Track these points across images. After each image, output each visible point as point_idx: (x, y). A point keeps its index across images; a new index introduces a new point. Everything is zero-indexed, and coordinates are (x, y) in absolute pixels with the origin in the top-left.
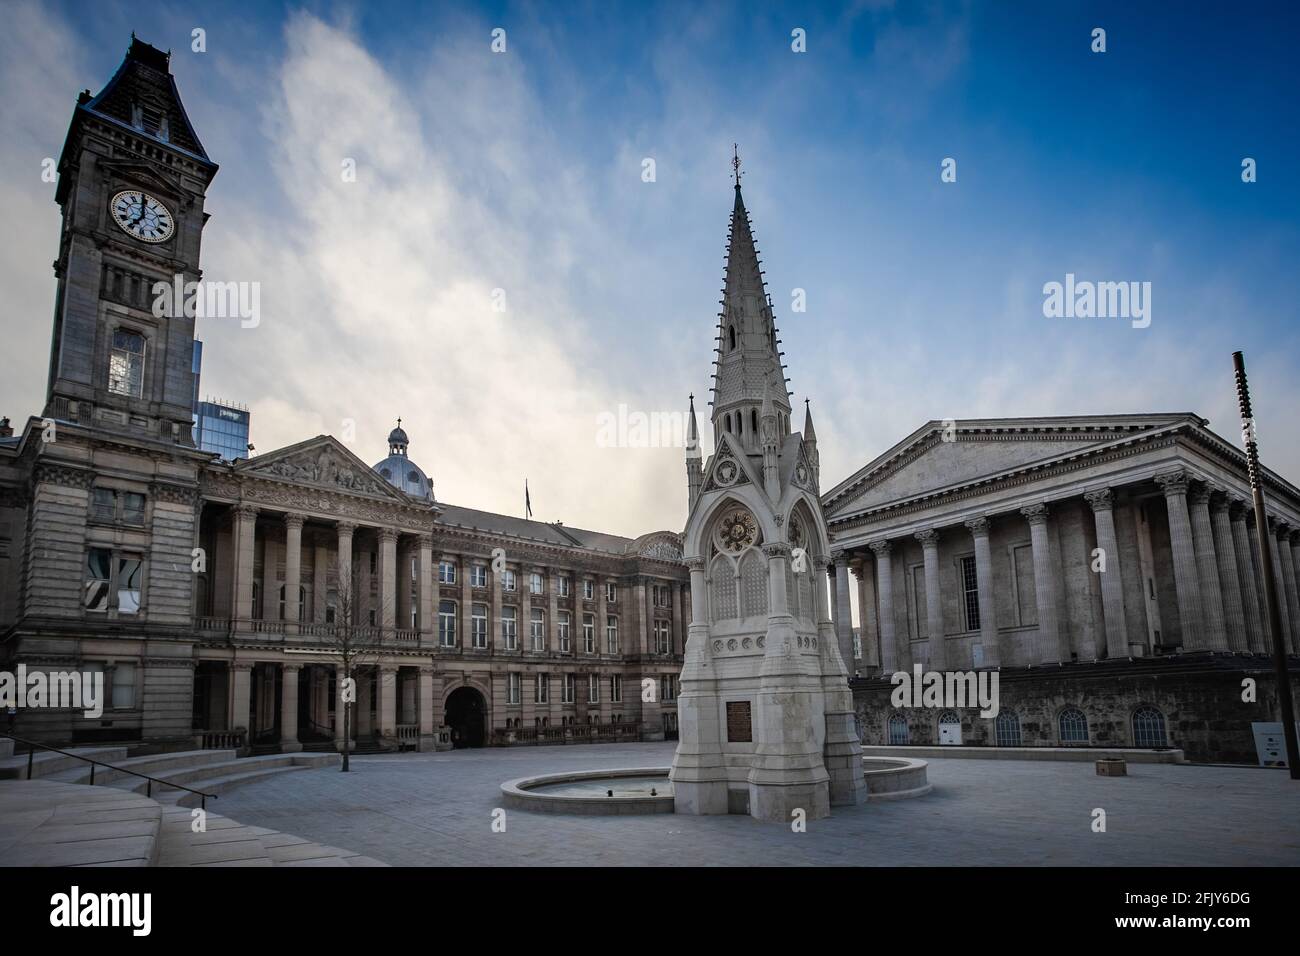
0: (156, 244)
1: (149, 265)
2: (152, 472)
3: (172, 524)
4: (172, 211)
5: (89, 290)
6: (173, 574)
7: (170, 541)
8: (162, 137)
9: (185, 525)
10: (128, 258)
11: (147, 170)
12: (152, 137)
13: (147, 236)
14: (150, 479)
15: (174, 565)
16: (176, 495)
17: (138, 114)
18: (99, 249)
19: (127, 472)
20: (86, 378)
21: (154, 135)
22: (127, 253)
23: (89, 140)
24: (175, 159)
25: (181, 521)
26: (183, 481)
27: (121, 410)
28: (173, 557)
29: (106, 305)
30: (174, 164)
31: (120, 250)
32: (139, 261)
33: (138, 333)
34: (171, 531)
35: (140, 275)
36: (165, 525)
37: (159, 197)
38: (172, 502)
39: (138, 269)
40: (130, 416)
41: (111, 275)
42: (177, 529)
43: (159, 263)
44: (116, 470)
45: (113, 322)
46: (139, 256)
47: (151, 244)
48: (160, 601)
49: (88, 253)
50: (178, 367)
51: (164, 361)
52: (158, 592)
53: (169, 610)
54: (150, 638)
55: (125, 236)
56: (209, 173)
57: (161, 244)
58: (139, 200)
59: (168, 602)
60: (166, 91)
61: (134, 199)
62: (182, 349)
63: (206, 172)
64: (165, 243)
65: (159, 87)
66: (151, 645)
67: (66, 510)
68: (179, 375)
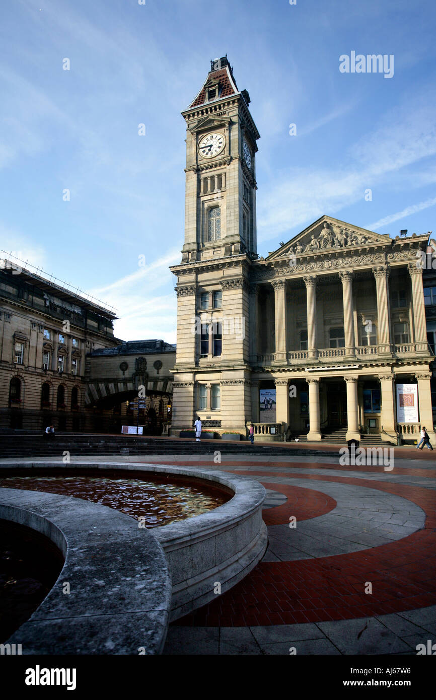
0: (218, 155)
1: (217, 168)
2: (222, 276)
3: (232, 302)
4: (223, 133)
7: (231, 312)
8: (217, 99)
10: (208, 170)
11: (211, 121)
13: (214, 154)
14: (222, 280)
16: (232, 285)
17: (206, 96)
19: (210, 280)
20: (193, 240)
22: (208, 168)
24: (222, 105)
25: (236, 299)
26: (236, 276)
27: (209, 249)
30: (222, 109)
31: (205, 168)
32: (212, 169)
33: (217, 206)
34: (231, 306)
35: (213, 177)
36: (228, 304)
37: (218, 130)
38: (231, 289)
39: (212, 174)
40: (213, 250)
41: (202, 183)
42: (234, 304)
43: (220, 164)
44: (206, 281)
45: (206, 205)
46: (211, 167)
47: (216, 157)
48: (228, 347)
49: (191, 178)
50: (232, 214)
51: (226, 215)
52: (227, 342)
53: (232, 352)
54: (222, 369)
55: (205, 160)
56: (239, 100)
57: (220, 154)
58: (209, 138)
59: (232, 347)
60: (224, 75)
61: (207, 140)
62: (233, 204)
63: (236, 101)
64: (222, 152)
65: (220, 76)
66: (224, 373)
67: (187, 308)
68: (233, 218)
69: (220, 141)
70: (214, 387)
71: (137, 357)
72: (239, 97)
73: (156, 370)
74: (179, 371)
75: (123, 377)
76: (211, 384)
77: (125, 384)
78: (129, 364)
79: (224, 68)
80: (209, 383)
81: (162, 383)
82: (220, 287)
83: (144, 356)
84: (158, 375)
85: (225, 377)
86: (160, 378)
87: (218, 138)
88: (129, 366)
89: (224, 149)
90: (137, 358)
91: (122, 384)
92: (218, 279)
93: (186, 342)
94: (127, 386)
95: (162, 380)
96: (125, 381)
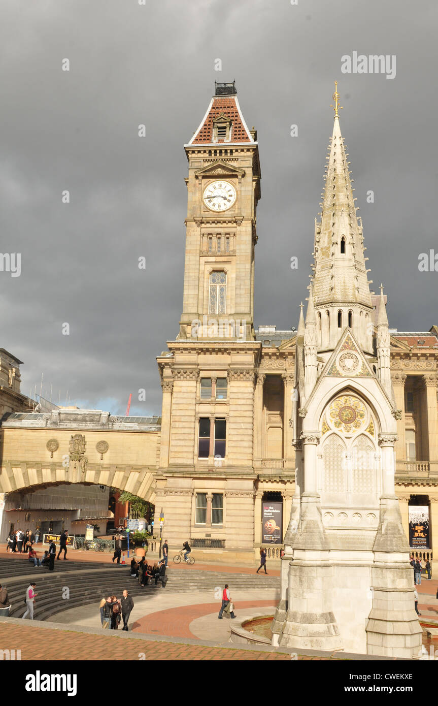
0: (227, 210)
1: (224, 225)
2: (229, 362)
3: (240, 396)
4: (234, 185)
5: (195, 255)
6: (241, 431)
7: (239, 408)
8: (228, 141)
9: (247, 395)
10: (214, 225)
11: (220, 166)
12: (223, 144)
13: (223, 208)
14: (228, 367)
15: (242, 424)
16: (242, 375)
17: (215, 132)
18: (198, 226)
19: (215, 365)
20: (194, 310)
21: (223, 142)
22: (213, 222)
23: (192, 162)
24: (234, 151)
25: (245, 393)
26: (245, 365)
28: (241, 418)
29: (203, 259)
30: (234, 154)
31: (208, 222)
32: (219, 225)
33: (222, 271)
34: (239, 400)
35: (220, 234)
36: (236, 397)
37: (228, 179)
38: (240, 381)
39: (219, 230)
41: (205, 239)
42: (244, 399)
43: (230, 222)
44: (209, 365)
45: (209, 268)
46: (219, 222)
47: (224, 211)
48: (235, 450)
49: (194, 231)
50: (242, 287)
51: (234, 285)
52: (233, 444)
53: (239, 456)
54: (228, 477)
55: (211, 212)
56: (254, 150)
57: (230, 209)
58: (217, 187)
59: (239, 450)
60: (232, 107)
61: (215, 187)
62: (243, 274)
63: (251, 150)
64: (232, 207)
65: (229, 107)
66: (229, 481)
67: (185, 395)
68: (243, 292)
69: (230, 193)
70: (218, 498)
71: (74, 434)
72: (255, 148)
73: (100, 455)
74: (175, 475)
75: (51, 460)
76: (214, 494)
77: (53, 471)
78: (60, 442)
79: (233, 97)
80: (210, 492)
81: (107, 473)
82: (224, 374)
83: (83, 434)
84: (102, 462)
85: (230, 487)
86: (105, 466)
87: (228, 189)
88: (60, 446)
89: (234, 204)
90: (73, 436)
91: (49, 471)
92: (224, 365)
93: (182, 438)
94: (56, 474)
95: (107, 469)
96: (54, 467)
